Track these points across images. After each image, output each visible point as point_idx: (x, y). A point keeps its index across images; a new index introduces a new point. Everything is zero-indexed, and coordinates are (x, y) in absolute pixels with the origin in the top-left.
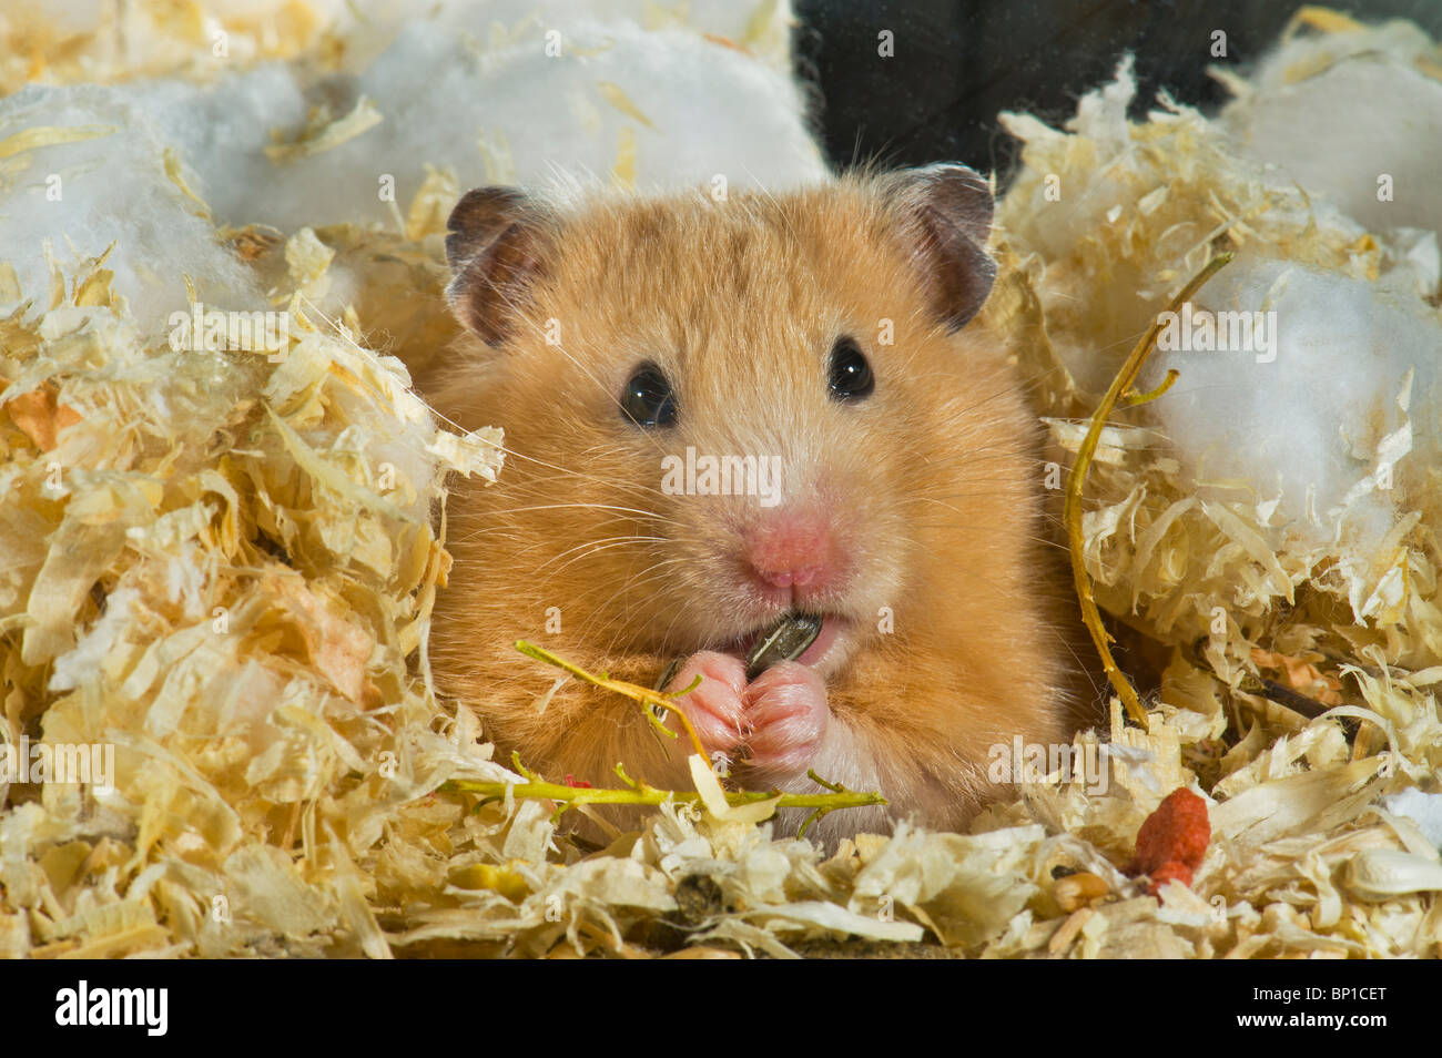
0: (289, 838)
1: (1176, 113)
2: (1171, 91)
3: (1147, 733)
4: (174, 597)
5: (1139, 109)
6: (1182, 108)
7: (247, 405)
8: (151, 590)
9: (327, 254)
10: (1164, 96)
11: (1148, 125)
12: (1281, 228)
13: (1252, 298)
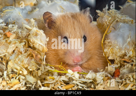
0: (32, 74)
4: (21, 51)
7: (28, 34)
8: (19, 51)
9: (34, 21)
11: (109, 11)
12: (123, 19)
13: (118, 26)
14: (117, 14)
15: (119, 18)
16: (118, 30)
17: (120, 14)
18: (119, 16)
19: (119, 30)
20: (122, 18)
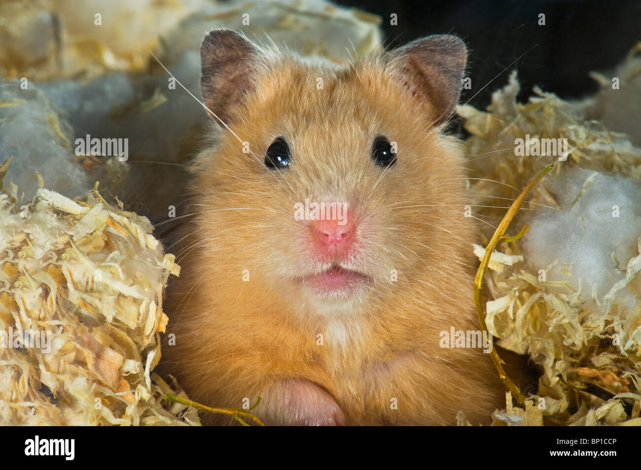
1: (543, 97)
2: (540, 87)
3: (525, 410)
5: (524, 97)
6: (547, 95)
10: (537, 90)
11: (528, 105)
12: (600, 153)
13: (575, 189)
14: (570, 123)
15: (579, 142)
16: (576, 208)
17: (580, 123)
18: (577, 135)
19: (584, 206)
20: (594, 147)
